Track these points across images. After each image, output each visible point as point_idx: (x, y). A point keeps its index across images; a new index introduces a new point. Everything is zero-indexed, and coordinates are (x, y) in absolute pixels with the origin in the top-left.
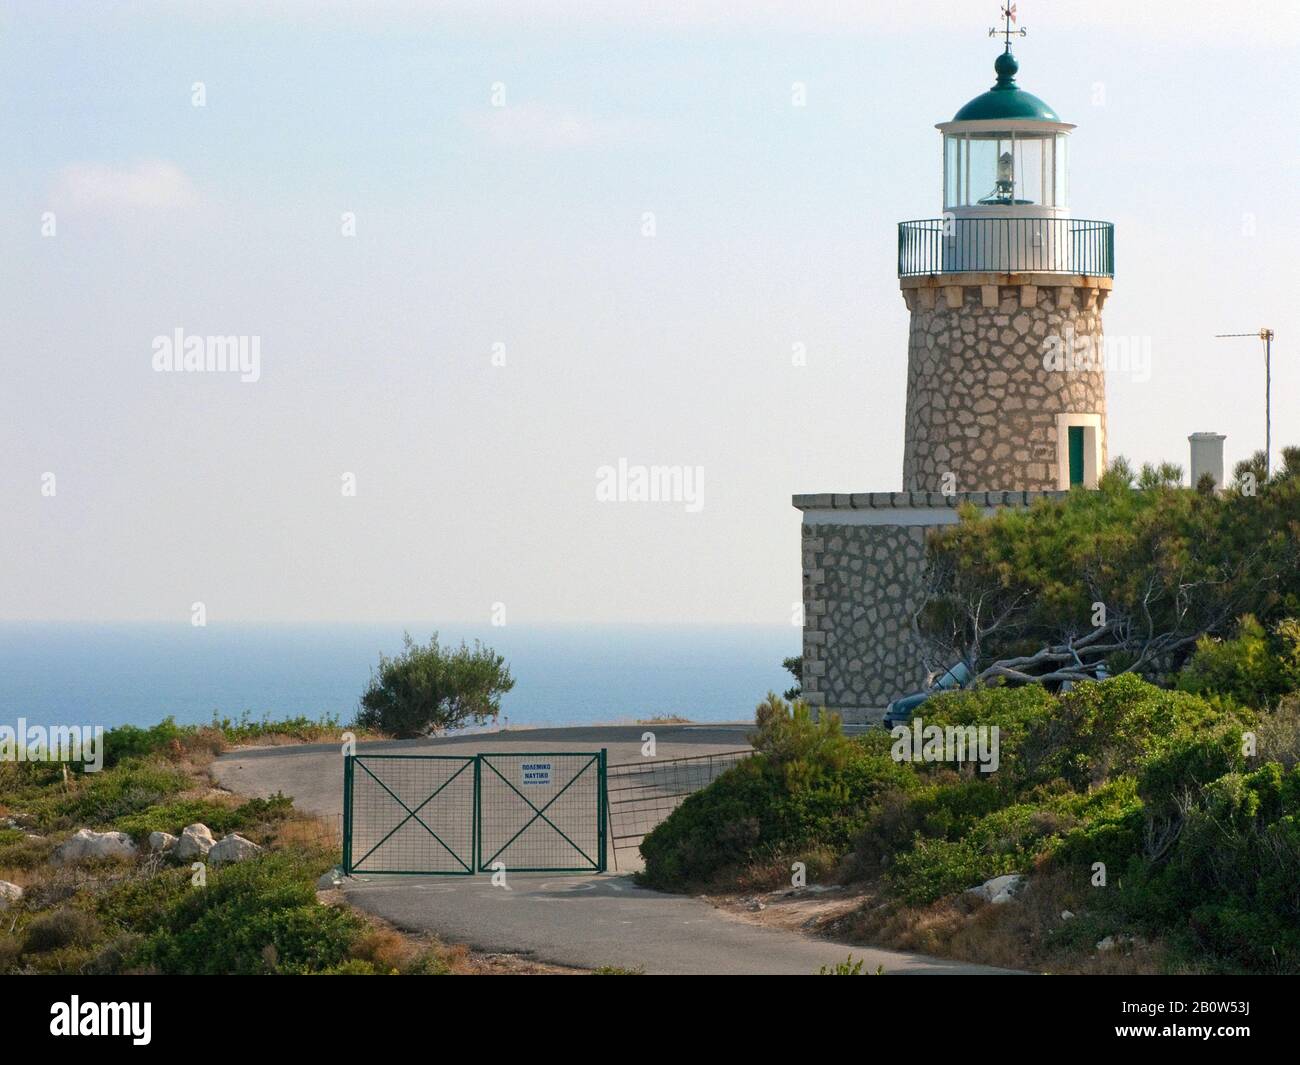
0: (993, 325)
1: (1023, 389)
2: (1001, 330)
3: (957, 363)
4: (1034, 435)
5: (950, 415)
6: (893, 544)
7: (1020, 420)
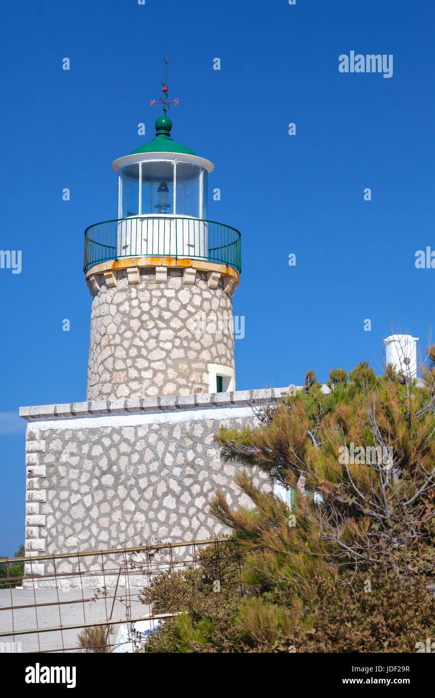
0: (163, 296)
1: (185, 344)
2: (169, 299)
3: (135, 324)
4: (193, 378)
5: (129, 362)
7: (183, 366)
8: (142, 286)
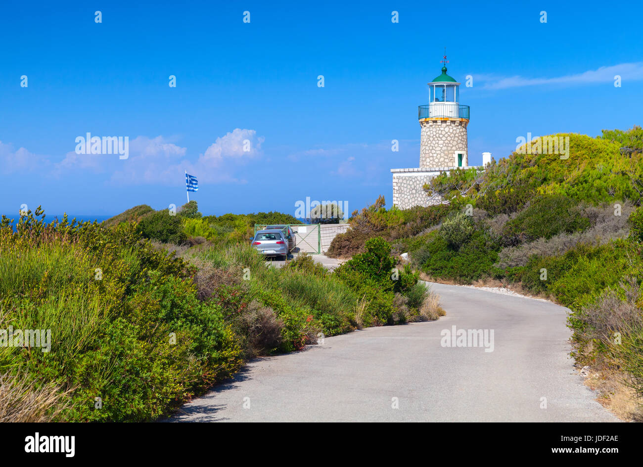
0: (440, 130)
1: (447, 145)
2: (442, 131)
3: (431, 139)
4: (450, 156)
5: (430, 151)
6: (414, 180)
7: (446, 152)
8: (433, 127)
